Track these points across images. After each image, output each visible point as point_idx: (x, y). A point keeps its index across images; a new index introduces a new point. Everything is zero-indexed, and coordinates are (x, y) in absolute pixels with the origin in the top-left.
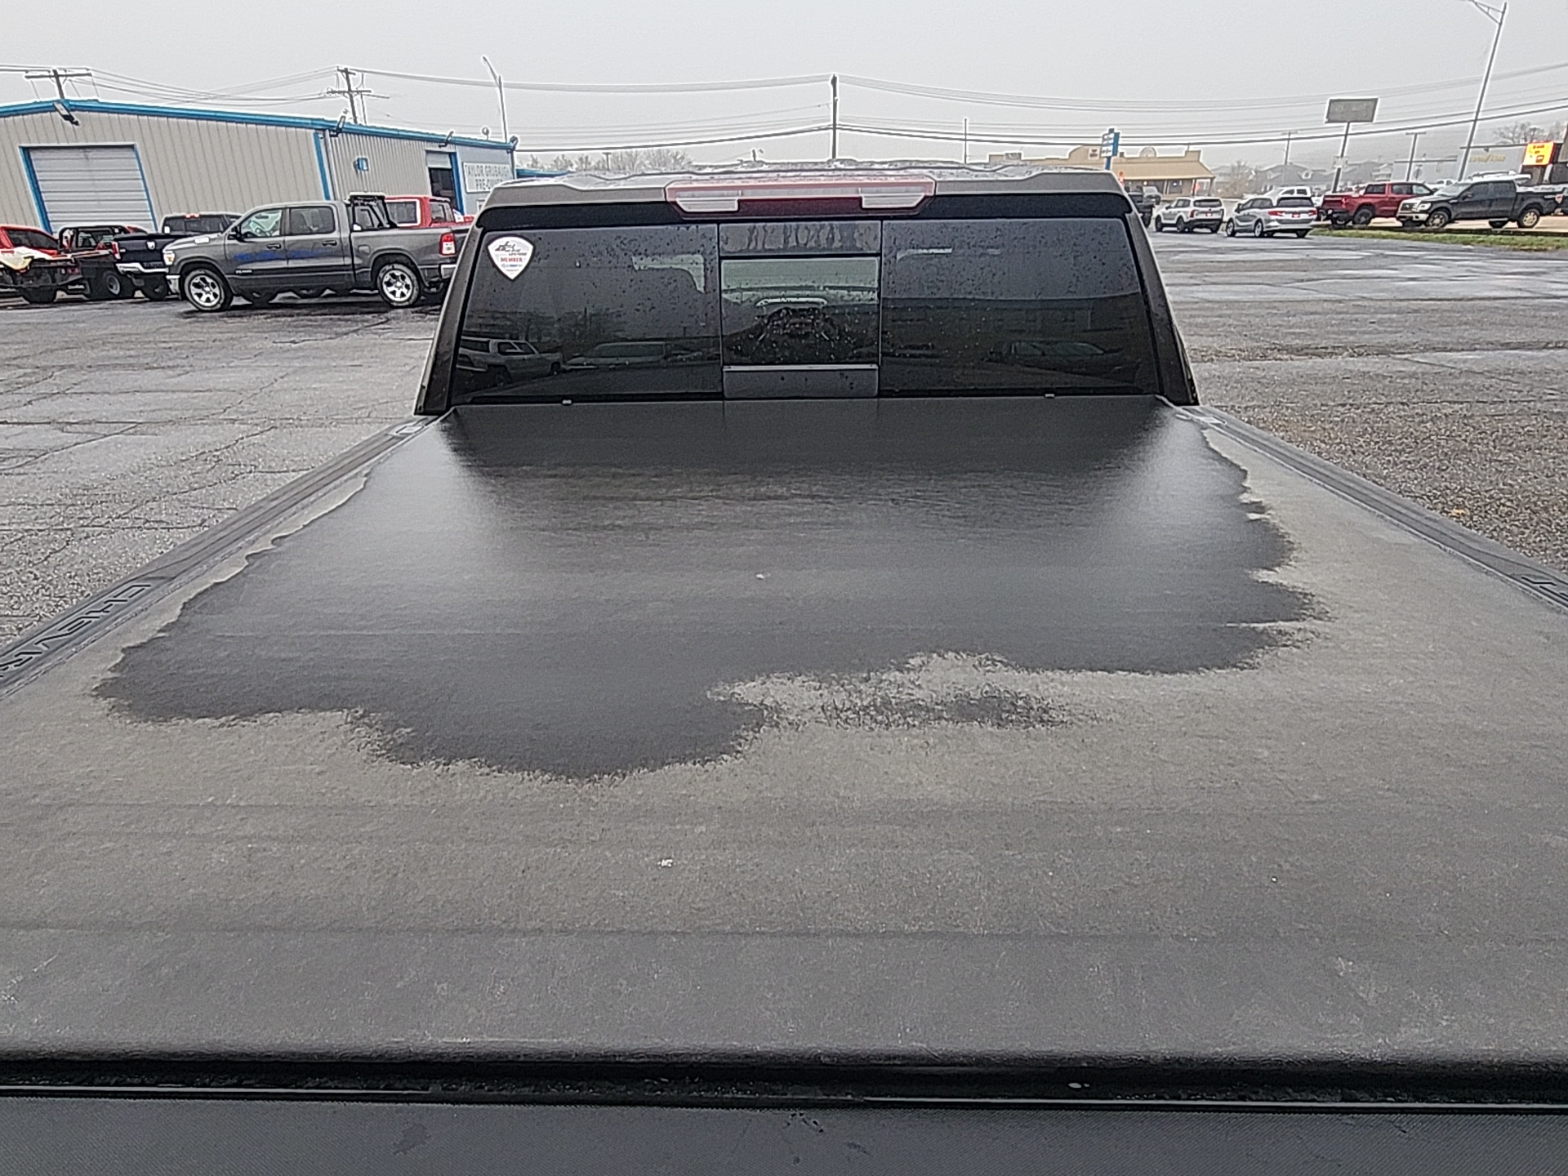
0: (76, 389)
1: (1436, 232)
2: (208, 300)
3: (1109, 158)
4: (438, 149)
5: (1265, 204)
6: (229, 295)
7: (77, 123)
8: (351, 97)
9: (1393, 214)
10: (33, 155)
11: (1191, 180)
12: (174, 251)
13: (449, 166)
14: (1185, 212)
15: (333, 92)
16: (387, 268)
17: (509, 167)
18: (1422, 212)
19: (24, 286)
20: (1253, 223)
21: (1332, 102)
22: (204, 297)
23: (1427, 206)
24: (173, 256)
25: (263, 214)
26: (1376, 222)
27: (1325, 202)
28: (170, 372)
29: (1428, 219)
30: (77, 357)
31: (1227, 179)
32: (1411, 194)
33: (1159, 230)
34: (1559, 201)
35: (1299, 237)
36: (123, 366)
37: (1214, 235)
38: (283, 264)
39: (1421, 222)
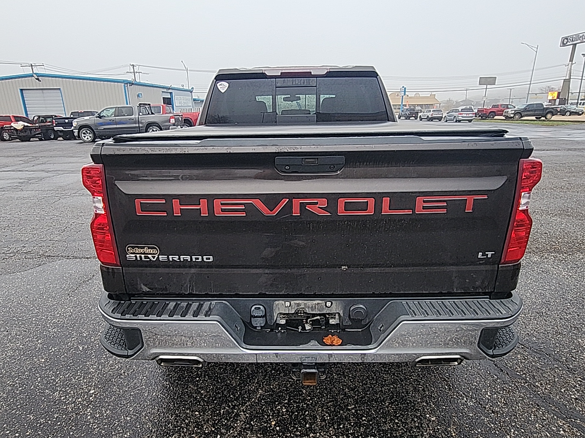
0: (48, 162)
1: (517, 120)
2: (88, 138)
3: (403, 96)
4: (166, 91)
5: (457, 111)
6: (95, 137)
7: (40, 81)
8: (134, 74)
9: (501, 115)
10: (24, 92)
11: (432, 104)
12: (77, 122)
13: (170, 97)
14: (430, 114)
15: (128, 72)
16: (151, 127)
17: (190, 97)
18: (511, 114)
19: (20, 135)
20: (453, 117)
21: (480, 78)
22: (86, 137)
23: (513, 112)
24: (76, 123)
25: (108, 109)
26: (496, 117)
27: (478, 111)
28: (80, 158)
29: (514, 116)
30: (46, 154)
31: (446, 105)
32: (508, 108)
33: (421, 120)
34: (559, 110)
35: (469, 122)
36: (63, 157)
37: (440, 122)
38: (115, 126)
39: (511, 118)
